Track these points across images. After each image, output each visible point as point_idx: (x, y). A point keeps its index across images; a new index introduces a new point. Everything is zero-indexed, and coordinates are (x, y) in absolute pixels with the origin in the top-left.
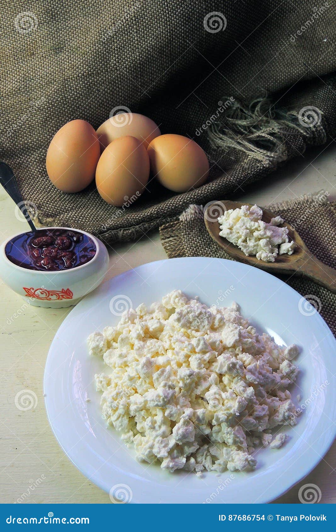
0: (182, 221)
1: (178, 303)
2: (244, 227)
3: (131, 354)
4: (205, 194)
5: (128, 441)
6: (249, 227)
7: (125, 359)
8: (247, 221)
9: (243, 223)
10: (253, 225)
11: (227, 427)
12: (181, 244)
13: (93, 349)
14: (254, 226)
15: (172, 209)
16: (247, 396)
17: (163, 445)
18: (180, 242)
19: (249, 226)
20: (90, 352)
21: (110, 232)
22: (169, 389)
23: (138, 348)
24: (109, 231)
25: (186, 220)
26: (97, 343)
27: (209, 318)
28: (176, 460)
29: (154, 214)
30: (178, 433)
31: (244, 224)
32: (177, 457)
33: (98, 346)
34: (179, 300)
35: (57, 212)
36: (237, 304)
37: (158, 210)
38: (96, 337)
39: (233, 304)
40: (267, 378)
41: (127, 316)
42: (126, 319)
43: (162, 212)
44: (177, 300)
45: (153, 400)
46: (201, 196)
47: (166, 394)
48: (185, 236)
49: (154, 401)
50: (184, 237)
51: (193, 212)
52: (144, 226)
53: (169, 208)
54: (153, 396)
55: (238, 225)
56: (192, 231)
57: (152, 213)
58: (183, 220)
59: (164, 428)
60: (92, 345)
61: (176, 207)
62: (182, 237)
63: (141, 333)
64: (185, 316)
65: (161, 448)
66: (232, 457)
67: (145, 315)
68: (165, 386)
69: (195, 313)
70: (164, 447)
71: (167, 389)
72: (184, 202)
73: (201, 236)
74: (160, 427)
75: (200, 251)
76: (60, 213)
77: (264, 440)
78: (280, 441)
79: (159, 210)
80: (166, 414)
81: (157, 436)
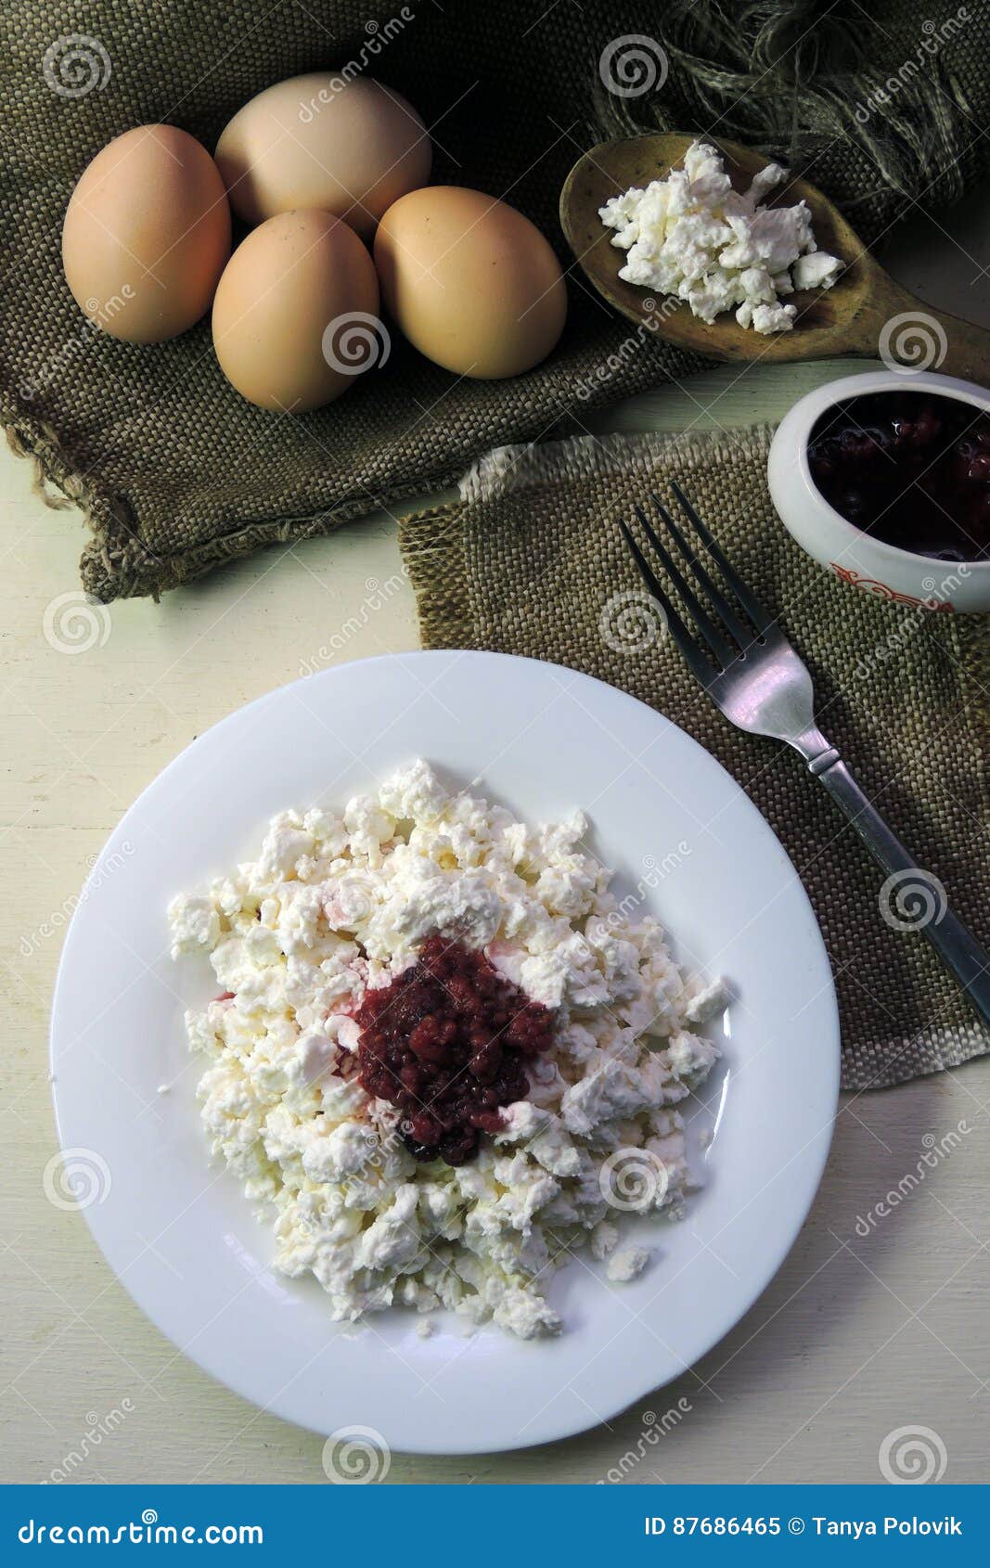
0: (467, 503)
1: (421, 812)
2: (691, 249)
3: (278, 983)
4: (544, 413)
5: (262, 1201)
6: (703, 244)
7: (260, 999)
8: (696, 228)
9: (685, 236)
10: (715, 238)
11: (499, 1245)
12: (458, 567)
13: (181, 943)
14: (718, 238)
15: (439, 461)
16: (560, 1171)
17: (338, 1264)
18: (458, 562)
19: (705, 242)
20: (174, 952)
21: (252, 529)
22: (359, 1146)
23: (293, 986)
24: (248, 528)
25: (480, 501)
26: (193, 932)
27: (493, 920)
28: (369, 1296)
29: (385, 479)
30: (372, 1255)
31: (689, 238)
32: (373, 1288)
33: (193, 939)
34: (424, 806)
35: (103, 415)
36: (588, 820)
37: (394, 467)
38: (191, 912)
39: (576, 817)
40: (623, 1108)
41: (275, 855)
42: (271, 865)
43: (406, 472)
44: (419, 803)
45: (316, 1169)
46: (531, 422)
47: (350, 1162)
48: (472, 546)
49: (319, 1173)
50: (469, 550)
51: (502, 472)
52: (351, 510)
53: (430, 460)
54: (317, 1159)
55: (671, 248)
56: (496, 532)
57: (377, 478)
58: (471, 499)
59: (340, 1226)
60: (179, 932)
61: (450, 455)
62: (462, 550)
63: (305, 940)
64: (424, 914)
65: (332, 1271)
66: (506, 1303)
67: (329, 837)
68: (350, 1135)
69: (452, 909)
70: (340, 1269)
71: (355, 1146)
72: (477, 440)
73: (521, 543)
74: (332, 1222)
75: (512, 594)
76: (111, 418)
77: (598, 1244)
78: (632, 1271)
79: (398, 468)
80: (348, 1204)
81: (324, 1241)
